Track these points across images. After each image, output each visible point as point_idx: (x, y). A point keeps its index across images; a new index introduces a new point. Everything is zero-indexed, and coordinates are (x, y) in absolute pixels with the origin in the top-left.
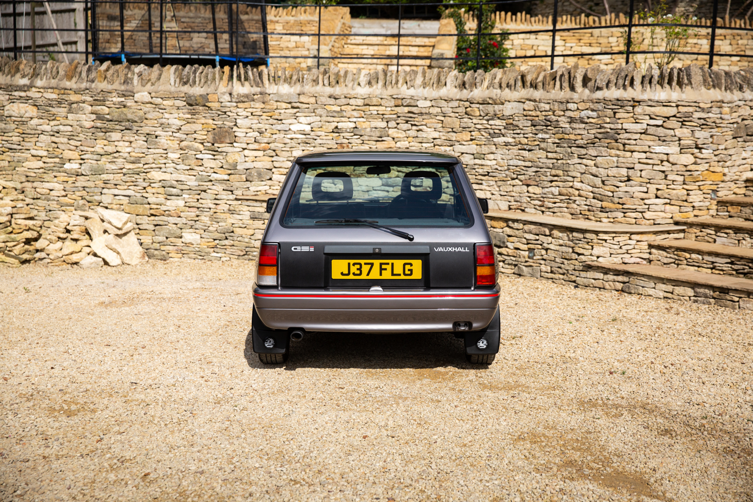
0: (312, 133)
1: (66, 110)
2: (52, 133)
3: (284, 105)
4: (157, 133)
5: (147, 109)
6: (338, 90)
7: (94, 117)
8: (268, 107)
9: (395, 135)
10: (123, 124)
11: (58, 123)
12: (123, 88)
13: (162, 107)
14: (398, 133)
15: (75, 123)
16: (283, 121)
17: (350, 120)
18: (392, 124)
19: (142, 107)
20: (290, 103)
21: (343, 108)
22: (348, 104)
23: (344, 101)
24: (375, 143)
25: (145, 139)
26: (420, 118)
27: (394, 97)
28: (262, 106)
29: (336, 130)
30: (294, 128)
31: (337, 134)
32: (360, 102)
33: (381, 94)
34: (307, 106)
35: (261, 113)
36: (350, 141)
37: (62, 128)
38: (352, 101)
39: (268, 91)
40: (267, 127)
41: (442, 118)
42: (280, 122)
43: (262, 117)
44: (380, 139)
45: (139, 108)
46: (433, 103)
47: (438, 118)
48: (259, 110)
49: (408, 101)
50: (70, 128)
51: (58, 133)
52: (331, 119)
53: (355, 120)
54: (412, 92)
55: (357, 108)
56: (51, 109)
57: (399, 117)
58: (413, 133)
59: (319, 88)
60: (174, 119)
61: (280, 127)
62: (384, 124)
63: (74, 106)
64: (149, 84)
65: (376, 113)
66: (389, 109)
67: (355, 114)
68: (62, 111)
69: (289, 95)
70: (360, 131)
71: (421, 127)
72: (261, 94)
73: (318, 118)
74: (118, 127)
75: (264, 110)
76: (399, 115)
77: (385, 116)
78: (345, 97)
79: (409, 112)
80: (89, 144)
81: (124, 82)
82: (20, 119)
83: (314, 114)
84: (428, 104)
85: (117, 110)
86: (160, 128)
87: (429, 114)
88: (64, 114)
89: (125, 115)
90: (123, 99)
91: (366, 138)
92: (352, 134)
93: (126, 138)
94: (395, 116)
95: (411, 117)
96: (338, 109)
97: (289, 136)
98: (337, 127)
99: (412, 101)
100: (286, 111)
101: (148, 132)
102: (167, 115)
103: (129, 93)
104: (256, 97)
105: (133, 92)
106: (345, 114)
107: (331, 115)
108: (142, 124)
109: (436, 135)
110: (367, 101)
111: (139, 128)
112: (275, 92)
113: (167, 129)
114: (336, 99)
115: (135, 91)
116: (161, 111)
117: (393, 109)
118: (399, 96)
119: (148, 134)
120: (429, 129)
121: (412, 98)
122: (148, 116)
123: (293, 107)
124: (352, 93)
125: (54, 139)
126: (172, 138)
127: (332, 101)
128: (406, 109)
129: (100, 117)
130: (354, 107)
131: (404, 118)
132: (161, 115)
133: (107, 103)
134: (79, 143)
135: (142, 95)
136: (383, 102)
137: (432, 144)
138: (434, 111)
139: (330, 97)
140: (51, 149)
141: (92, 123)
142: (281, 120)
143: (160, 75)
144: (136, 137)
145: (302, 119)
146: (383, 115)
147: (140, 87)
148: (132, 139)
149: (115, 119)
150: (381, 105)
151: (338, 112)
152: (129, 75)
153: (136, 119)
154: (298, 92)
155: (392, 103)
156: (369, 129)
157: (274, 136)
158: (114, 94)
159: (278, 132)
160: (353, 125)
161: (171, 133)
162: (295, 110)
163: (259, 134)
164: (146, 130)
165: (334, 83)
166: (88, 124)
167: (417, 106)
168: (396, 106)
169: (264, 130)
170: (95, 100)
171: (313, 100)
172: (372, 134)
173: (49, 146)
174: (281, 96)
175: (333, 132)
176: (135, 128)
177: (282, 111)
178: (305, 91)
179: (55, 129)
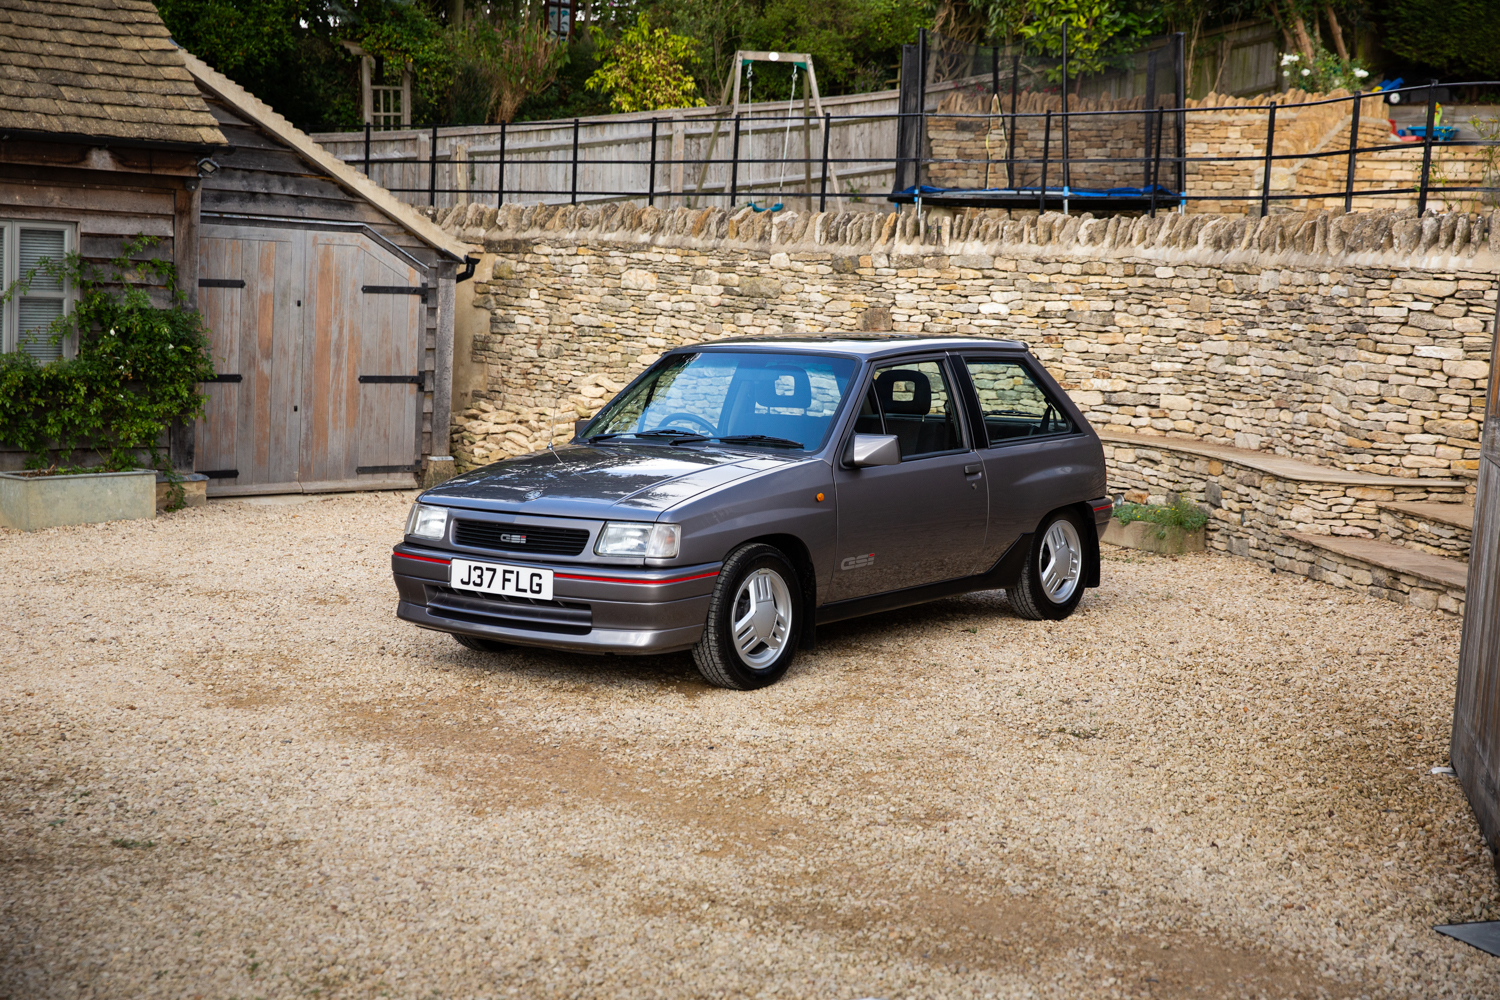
0: (1010, 318)
1: (690, 278)
2: (672, 313)
3: (971, 273)
4: (794, 315)
5: (783, 278)
6: (1048, 251)
7: (721, 289)
8: (945, 276)
9: (1124, 323)
10: (755, 300)
11: (679, 298)
12: (757, 246)
13: (802, 275)
14: (1128, 319)
15: (699, 299)
16: (970, 299)
17: (1063, 297)
18: (1120, 305)
19: (779, 276)
20: (980, 269)
21: (1053, 278)
22: (1060, 273)
23: (1054, 267)
24: (1094, 335)
25: (780, 323)
26: (1158, 297)
27: (1125, 260)
28: (937, 274)
29: (1043, 314)
30: (985, 309)
31: (1043, 320)
32: (1076, 269)
33: (1105, 257)
34: (1004, 274)
35: (934, 286)
36: (1061, 331)
37: (684, 306)
38: (1066, 268)
39: (947, 251)
40: (943, 306)
41: (1188, 296)
42: (963, 300)
43: (935, 292)
44: (1103, 329)
45: (775, 276)
46: (1178, 271)
47: (1183, 295)
48: (931, 280)
49: (1142, 267)
50: (692, 306)
51: (679, 312)
52: (1036, 296)
53: (1068, 297)
54: (1150, 253)
55: (1072, 278)
56: (672, 277)
57: (1130, 293)
58: (1148, 320)
59: (1022, 247)
60: (816, 293)
61: (963, 308)
62: (1108, 306)
63: (699, 272)
64: (790, 241)
65: (1097, 286)
66: (1117, 280)
67: (1069, 288)
68: (683, 281)
69: (978, 257)
70: (1075, 315)
71: (1159, 311)
72: (935, 255)
73: (1018, 295)
74: (748, 305)
75: (940, 281)
76: (1130, 290)
77: (1111, 292)
78: (1057, 261)
79: (1145, 286)
80: (713, 330)
81: (760, 238)
82: (637, 293)
83: (1012, 288)
84: (1170, 272)
85: (749, 279)
86: (800, 307)
87: (1171, 289)
88: (687, 285)
89: (758, 287)
90: (756, 263)
91: (1083, 326)
92: (1064, 320)
93: (757, 322)
94: (1123, 292)
95: (1146, 294)
96: (1045, 279)
97: (977, 322)
98: (1043, 310)
99: (1148, 268)
100: (975, 282)
101: (784, 312)
102: (807, 288)
103: (764, 255)
104: (926, 260)
105: (768, 253)
106: (1054, 288)
107: (1035, 289)
108: (778, 301)
109: (1179, 323)
110: (1086, 268)
111: (773, 307)
112: (958, 252)
113: (808, 309)
114: (1043, 263)
115: (771, 251)
116: (801, 281)
117: (1122, 280)
118: (1130, 260)
119: (785, 316)
120: (1171, 315)
121: (1148, 263)
122: (786, 288)
123: (984, 277)
124: (1066, 253)
125: (675, 322)
126: (813, 322)
127: (1038, 267)
128: (1139, 281)
129: (728, 290)
130: (1067, 278)
131: (1136, 296)
132: (800, 288)
133: (738, 268)
134: (702, 328)
135: (780, 259)
136: (1109, 269)
137: (1174, 340)
138: (1178, 284)
139: (1036, 261)
140: (670, 337)
141: (719, 299)
142: (966, 297)
143: (806, 226)
144: (770, 320)
145: (996, 296)
146: (1109, 289)
147: (778, 246)
148: (765, 323)
149: (745, 293)
150: (1105, 274)
151: (1045, 284)
152: (767, 228)
153: (771, 293)
154: (993, 253)
155: (1120, 271)
156: (1087, 313)
157: (954, 322)
158: (746, 256)
159: (960, 315)
160: (1064, 306)
161: (811, 315)
162: (988, 282)
163: (929, 319)
164: (782, 309)
165: (1043, 239)
166: (714, 300)
167: (1154, 276)
168: (1127, 276)
169: (937, 311)
170: (723, 265)
171: (1011, 266)
172: (1092, 321)
173: (668, 332)
174: (967, 259)
175: (1038, 316)
176: (769, 307)
177: (968, 283)
178: (1003, 251)
179: (676, 307)
